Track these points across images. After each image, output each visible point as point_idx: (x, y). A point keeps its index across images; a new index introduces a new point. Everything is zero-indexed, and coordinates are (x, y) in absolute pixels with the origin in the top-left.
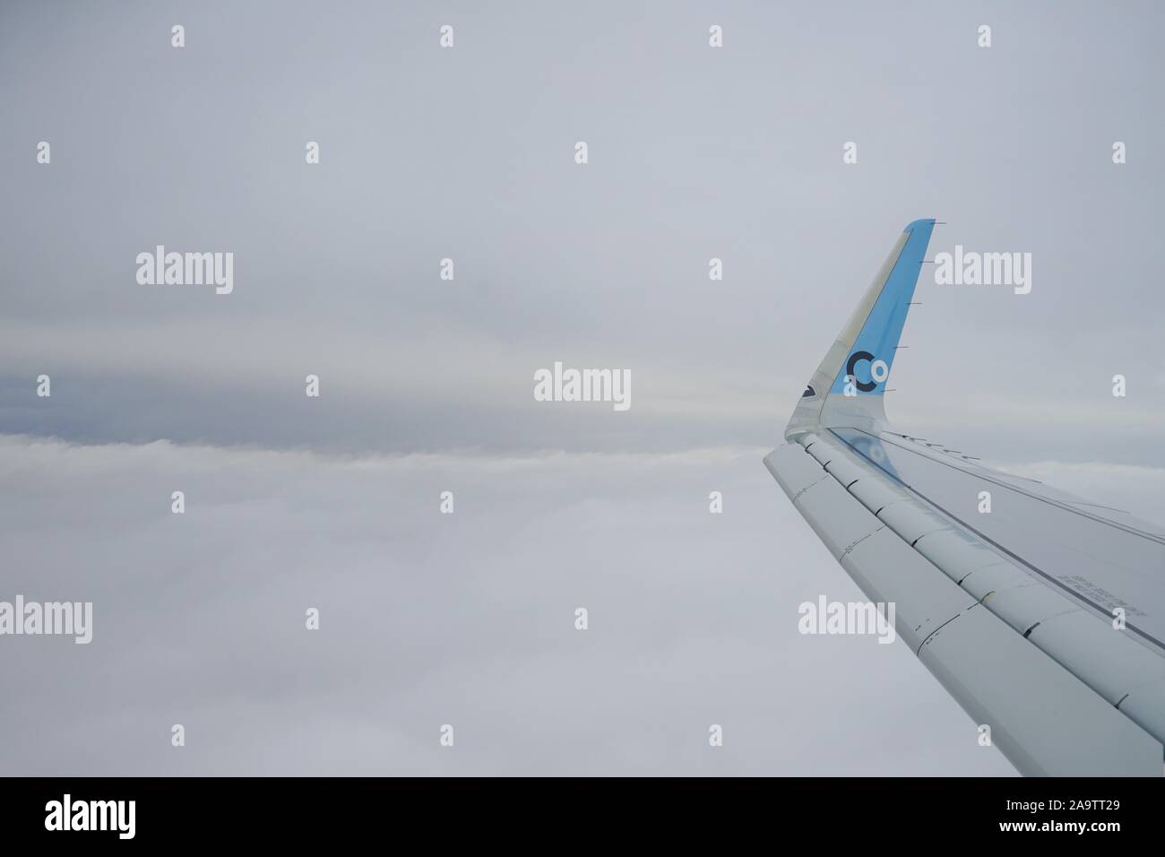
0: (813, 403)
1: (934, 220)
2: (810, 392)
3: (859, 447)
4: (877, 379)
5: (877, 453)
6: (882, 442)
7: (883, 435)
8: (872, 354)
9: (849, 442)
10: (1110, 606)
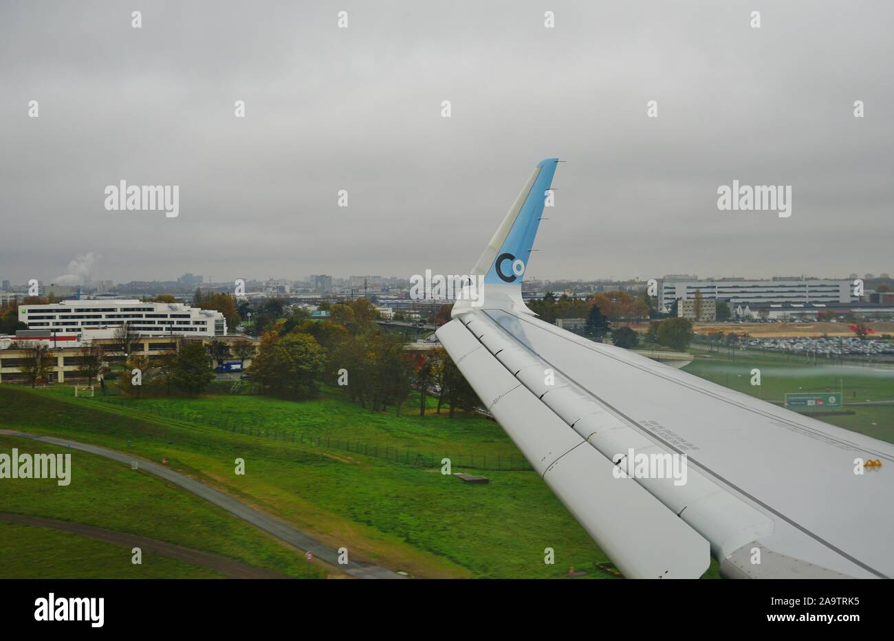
3: (503, 324)
4: (517, 273)
7: (521, 315)
8: (514, 255)
9: (496, 320)
10: (674, 442)
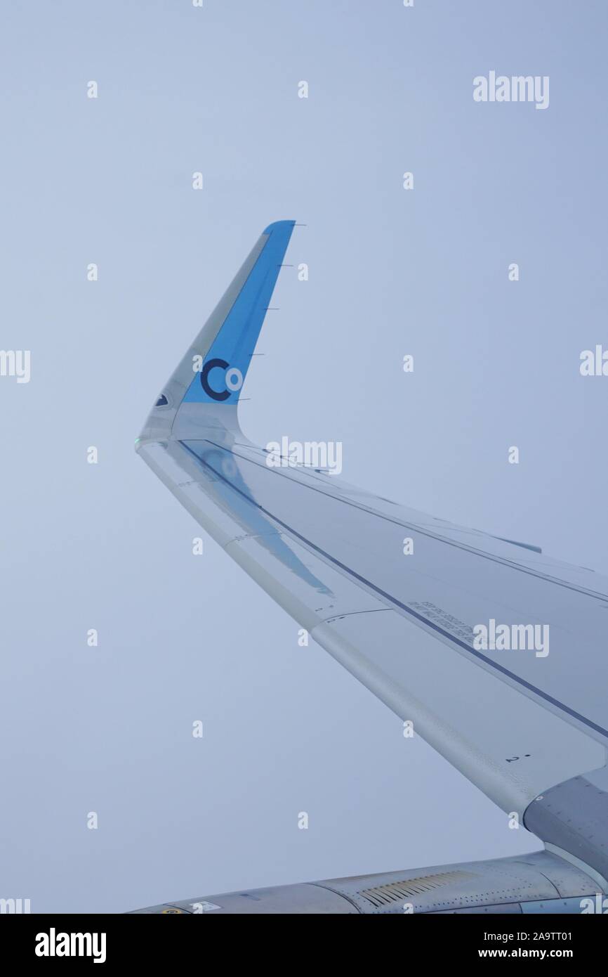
0: (167, 413)
1: (295, 221)
2: (163, 401)
3: (210, 461)
4: (231, 387)
5: (230, 468)
6: (235, 456)
7: (235, 449)
8: (227, 361)
9: (200, 456)
10: (459, 632)
